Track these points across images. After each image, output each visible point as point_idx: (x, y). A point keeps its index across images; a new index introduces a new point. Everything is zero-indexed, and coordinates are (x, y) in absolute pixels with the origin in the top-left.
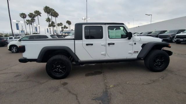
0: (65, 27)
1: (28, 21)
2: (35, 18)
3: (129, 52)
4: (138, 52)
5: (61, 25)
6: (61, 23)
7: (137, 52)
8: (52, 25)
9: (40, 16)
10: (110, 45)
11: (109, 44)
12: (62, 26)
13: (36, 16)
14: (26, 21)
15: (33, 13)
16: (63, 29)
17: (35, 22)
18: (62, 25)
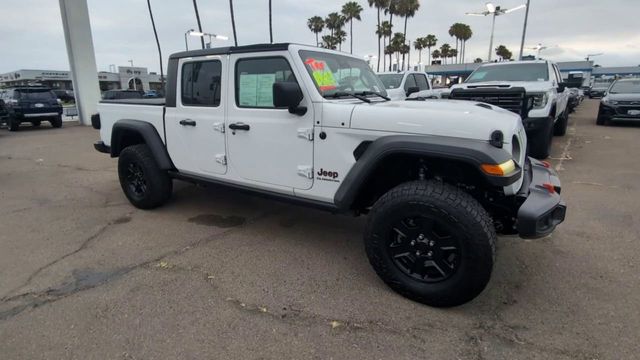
0: (447, 52)
1: (326, 38)
2: (343, 29)
3: (300, 167)
4: (335, 175)
5: (430, 45)
6: (431, 38)
7: (330, 174)
8: (398, 46)
9: (359, 18)
10: (238, 132)
11: (233, 127)
12: (433, 49)
13: (347, 21)
14: (321, 40)
15: (340, 13)
16: (439, 59)
17: (344, 40)
18: (434, 44)
